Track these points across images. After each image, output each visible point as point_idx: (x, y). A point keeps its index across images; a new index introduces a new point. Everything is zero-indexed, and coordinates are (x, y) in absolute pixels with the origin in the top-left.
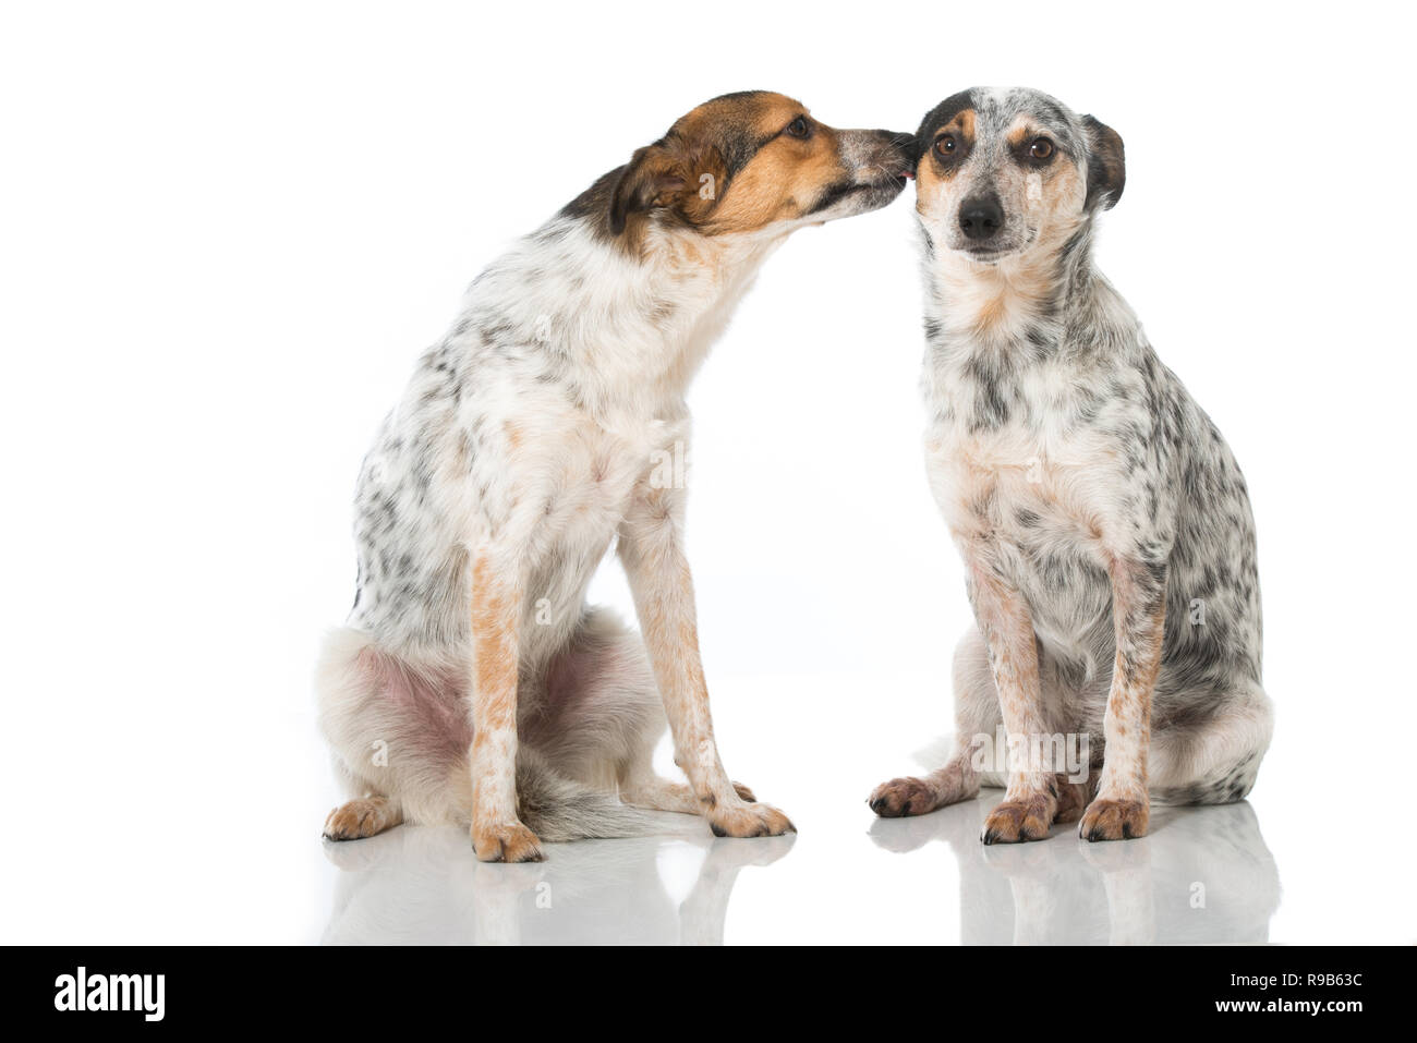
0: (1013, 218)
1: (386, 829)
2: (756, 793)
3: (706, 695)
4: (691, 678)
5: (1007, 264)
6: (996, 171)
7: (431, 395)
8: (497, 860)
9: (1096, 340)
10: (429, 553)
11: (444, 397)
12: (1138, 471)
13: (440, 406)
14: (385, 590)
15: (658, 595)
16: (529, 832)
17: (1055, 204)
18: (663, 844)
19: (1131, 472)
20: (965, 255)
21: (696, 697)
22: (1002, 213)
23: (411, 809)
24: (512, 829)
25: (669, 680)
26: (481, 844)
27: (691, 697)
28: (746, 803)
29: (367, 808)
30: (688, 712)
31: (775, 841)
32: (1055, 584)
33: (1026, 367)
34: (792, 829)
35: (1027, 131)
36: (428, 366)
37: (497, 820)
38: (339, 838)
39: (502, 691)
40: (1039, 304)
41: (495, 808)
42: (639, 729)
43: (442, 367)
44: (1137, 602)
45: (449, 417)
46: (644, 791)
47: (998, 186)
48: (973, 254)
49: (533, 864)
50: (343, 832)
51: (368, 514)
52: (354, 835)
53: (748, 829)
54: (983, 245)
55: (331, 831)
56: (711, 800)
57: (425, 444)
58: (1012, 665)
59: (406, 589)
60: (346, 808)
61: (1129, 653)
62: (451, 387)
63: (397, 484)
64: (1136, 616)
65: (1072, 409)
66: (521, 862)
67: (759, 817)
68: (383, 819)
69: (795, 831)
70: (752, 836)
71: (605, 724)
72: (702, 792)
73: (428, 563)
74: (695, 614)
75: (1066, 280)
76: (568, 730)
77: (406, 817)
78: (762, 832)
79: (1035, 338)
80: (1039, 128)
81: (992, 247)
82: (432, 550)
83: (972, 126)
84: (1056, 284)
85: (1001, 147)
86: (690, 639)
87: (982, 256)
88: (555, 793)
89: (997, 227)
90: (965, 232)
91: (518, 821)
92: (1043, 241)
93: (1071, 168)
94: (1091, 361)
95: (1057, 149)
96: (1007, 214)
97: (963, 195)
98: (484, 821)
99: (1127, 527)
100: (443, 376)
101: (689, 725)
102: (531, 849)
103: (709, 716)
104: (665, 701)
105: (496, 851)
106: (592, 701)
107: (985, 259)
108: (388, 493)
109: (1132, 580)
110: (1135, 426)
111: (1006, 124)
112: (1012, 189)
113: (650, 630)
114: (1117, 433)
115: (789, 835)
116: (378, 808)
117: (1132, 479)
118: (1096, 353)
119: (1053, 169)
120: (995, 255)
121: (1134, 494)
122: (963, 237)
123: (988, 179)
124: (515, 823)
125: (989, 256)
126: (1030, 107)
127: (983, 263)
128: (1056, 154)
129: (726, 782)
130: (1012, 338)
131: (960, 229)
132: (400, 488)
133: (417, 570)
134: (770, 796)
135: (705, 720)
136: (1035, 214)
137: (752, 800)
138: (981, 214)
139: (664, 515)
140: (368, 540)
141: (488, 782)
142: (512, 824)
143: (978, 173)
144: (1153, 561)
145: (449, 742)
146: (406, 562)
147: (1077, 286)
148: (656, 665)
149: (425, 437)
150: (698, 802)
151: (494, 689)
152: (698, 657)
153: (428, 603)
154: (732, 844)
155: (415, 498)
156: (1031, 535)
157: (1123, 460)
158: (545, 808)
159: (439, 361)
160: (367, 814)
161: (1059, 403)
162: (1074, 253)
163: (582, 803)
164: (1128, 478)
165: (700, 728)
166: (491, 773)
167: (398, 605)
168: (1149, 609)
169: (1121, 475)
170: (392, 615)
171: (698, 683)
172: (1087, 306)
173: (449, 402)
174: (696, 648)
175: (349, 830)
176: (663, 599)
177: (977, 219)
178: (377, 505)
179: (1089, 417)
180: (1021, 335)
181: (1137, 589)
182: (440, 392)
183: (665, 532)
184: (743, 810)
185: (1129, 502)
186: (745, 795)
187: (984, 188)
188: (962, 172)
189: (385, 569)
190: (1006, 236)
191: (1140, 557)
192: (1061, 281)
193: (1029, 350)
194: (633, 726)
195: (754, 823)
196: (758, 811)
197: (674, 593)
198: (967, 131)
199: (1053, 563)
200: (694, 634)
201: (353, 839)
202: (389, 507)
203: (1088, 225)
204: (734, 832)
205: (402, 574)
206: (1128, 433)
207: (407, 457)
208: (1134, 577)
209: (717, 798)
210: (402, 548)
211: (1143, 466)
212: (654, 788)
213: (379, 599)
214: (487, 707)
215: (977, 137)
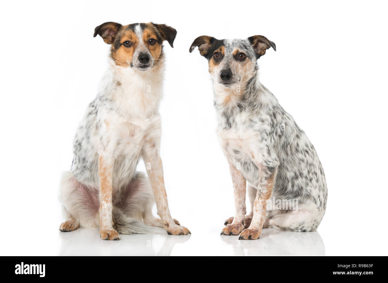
0: (235, 75)
1: (76, 229)
2: (180, 223)
3: (166, 195)
4: (162, 191)
5: (233, 87)
6: (230, 62)
7: (90, 114)
8: (107, 239)
9: (256, 107)
10: (90, 157)
11: (93, 114)
12: (264, 141)
13: (92, 116)
14: (79, 166)
15: (152, 168)
16: (116, 231)
17: (246, 71)
18: (155, 236)
19: (262, 141)
20: (222, 85)
21: (163, 196)
22: (232, 73)
23: (83, 224)
24: (112, 231)
25: (156, 192)
26: (102, 235)
27: (162, 196)
28: (178, 226)
29: (72, 223)
30: (161, 201)
31: (185, 237)
32: (246, 169)
33: (237, 114)
34: (190, 233)
35: (237, 51)
36: (90, 106)
37: (107, 229)
38: (64, 231)
39: (108, 193)
40: (240, 97)
41: (106, 225)
42: (147, 204)
43: (93, 106)
44: (263, 176)
45: (94, 119)
46: (150, 221)
47: (231, 66)
48: (224, 85)
49: (117, 241)
50: (65, 229)
51: (75, 146)
52: (68, 231)
53: (178, 233)
54: (227, 82)
55: (62, 229)
56: (168, 225)
57: (88, 127)
58: (238, 189)
59: (85, 167)
60: (66, 223)
61: (260, 190)
62: (95, 111)
63: (82, 139)
64: (262, 180)
65: (247, 124)
66: (114, 240)
67: (181, 230)
68: (76, 226)
69: (191, 234)
70: (178, 235)
71: (138, 202)
72: (165, 222)
73: (90, 160)
74: (163, 173)
75: (249, 90)
76: (128, 204)
77: (81, 225)
78: (181, 234)
79: (240, 106)
80: (241, 51)
81: (229, 83)
82: (91, 156)
83: (224, 51)
84: (245, 92)
85: (231, 56)
86: (162, 180)
87: (227, 85)
88: (125, 220)
89: (231, 77)
90: (222, 79)
91: (113, 229)
92: (243, 80)
93: (250, 62)
94: (254, 112)
95: (246, 56)
96: (233, 74)
97: (221, 69)
98: (103, 229)
99: (260, 156)
100: (93, 108)
101: (161, 204)
102: (116, 237)
103: (167, 201)
104: (155, 197)
105: (107, 237)
106: (134, 196)
107: (227, 86)
108: (80, 140)
109: (262, 170)
110: (265, 130)
111: (232, 50)
112: (234, 67)
113: (150, 178)
114: (259, 131)
115: (189, 235)
116: (74, 223)
117: (262, 143)
118: (256, 110)
119: (245, 62)
120: (230, 85)
121: (263, 147)
122: (221, 80)
123: (228, 65)
124: (112, 229)
125: (228, 85)
126: (238, 44)
127: (227, 87)
128: (246, 58)
129: (172, 220)
130: (234, 106)
131: (220, 78)
132: (83, 139)
133: (87, 162)
134: (184, 224)
135: (166, 203)
136: (241, 73)
137: (179, 225)
138: (226, 74)
139: (154, 146)
140: (75, 153)
141: (104, 218)
142: (111, 230)
143: (225, 63)
144: (269, 166)
145: (95, 206)
146: (84, 159)
147: (253, 91)
148: (152, 187)
149: (88, 125)
150: (164, 225)
151: (105, 192)
152: (164, 185)
153: (91, 171)
154: (173, 237)
155: (87, 142)
156: (239, 156)
157: (260, 138)
158: (123, 224)
159: (92, 105)
160: (72, 225)
161: (244, 123)
162: (252, 83)
163: (133, 223)
164: (261, 143)
165: (164, 205)
166: (105, 216)
167: (82, 171)
168: (266, 178)
169: (259, 142)
170: (80, 173)
171: (164, 192)
172: (255, 97)
173: (94, 115)
174: (163, 183)
175: (67, 229)
176: (154, 169)
177: (225, 75)
178: (77, 144)
179: (252, 126)
180: (236, 105)
181: (263, 173)
182: (93, 113)
183: (155, 150)
184: (176, 228)
185: (261, 149)
186: (177, 223)
187: (227, 67)
188: (221, 63)
189: (79, 161)
190: (233, 80)
191: (265, 164)
192: (247, 90)
193: (238, 109)
194: (145, 203)
195: (179, 231)
196: (181, 228)
197: (157, 168)
198: (222, 52)
199: (246, 163)
200: (163, 178)
201: (68, 232)
202: (80, 144)
203: (256, 75)
204: (173, 233)
205: (83, 163)
206: (261, 132)
207: (85, 131)
208: (263, 169)
209: (169, 224)
210: (83, 156)
211: (266, 140)
212: (153, 220)
213: (77, 168)
214: (104, 197)
215: (225, 54)
